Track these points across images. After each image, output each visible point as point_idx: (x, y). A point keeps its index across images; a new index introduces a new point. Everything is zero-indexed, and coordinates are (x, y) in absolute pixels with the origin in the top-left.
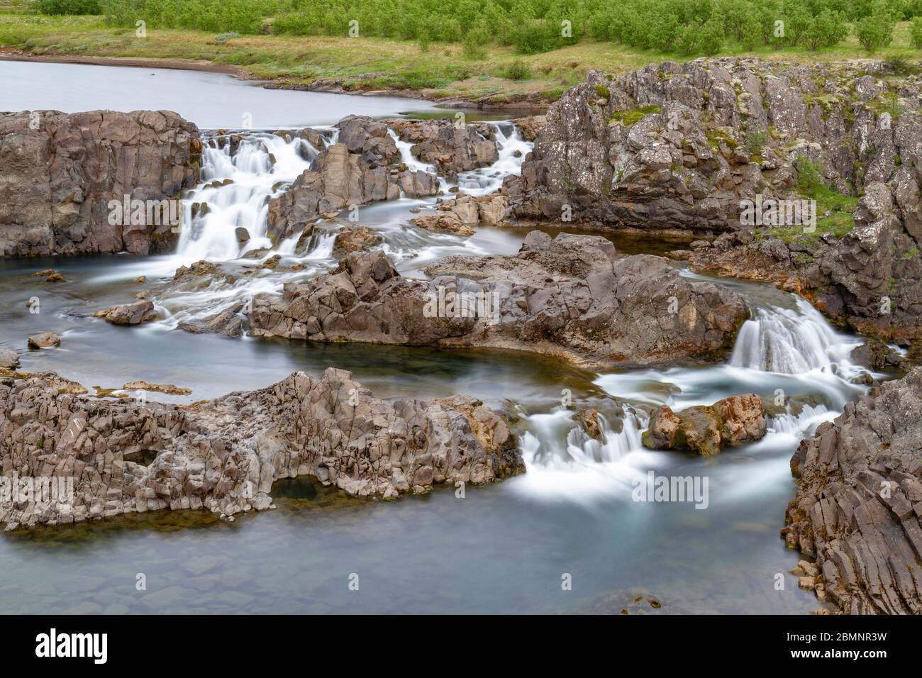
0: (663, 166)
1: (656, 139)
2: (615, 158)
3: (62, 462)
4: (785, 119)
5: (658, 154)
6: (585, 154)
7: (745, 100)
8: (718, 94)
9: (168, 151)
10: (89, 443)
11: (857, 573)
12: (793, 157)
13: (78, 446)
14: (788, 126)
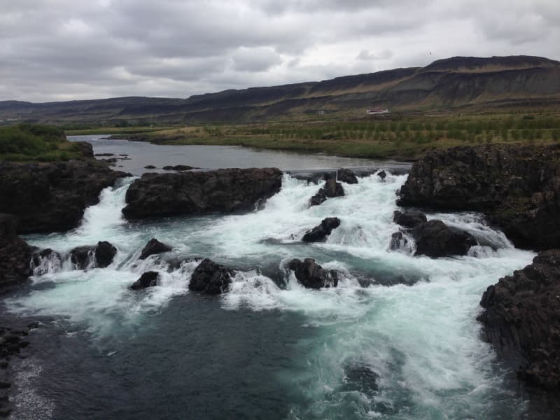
0: (453, 186)
1: (450, 176)
2: (435, 183)
4: (507, 168)
5: (450, 181)
7: (490, 160)
8: (478, 158)
9: (274, 182)
12: (510, 182)
14: (508, 171)
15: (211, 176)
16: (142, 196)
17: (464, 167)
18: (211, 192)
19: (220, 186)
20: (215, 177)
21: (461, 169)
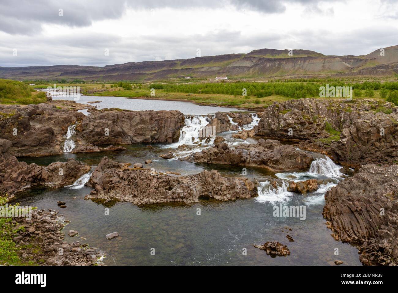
0: (292, 124)
1: (291, 117)
2: (280, 122)
3: (152, 189)
4: (322, 113)
5: (291, 121)
6: (273, 121)
7: (312, 108)
8: (306, 107)
9: (177, 119)
10: (157, 185)
11: (342, 225)
12: (324, 122)
13: (155, 186)
14: (323, 115)
15: (136, 115)
16: (91, 128)
17: (298, 112)
18: (136, 125)
19: (143, 121)
20: (139, 116)
21: (297, 114)
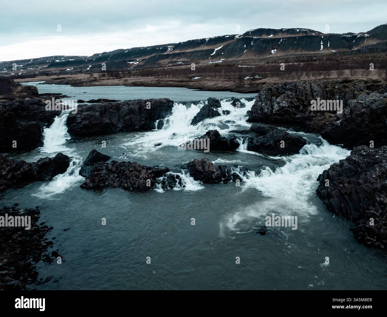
0: (285, 107)
1: (284, 101)
2: (274, 105)
3: (141, 181)
4: (317, 95)
5: (284, 104)
6: (266, 105)
7: (306, 90)
8: (300, 89)
9: (167, 107)
10: (147, 176)
11: (332, 207)
13: (144, 177)
15: (124, 105)
17: (292, 95)
18: (125, 116)
19: (131, 112)
20: (127, 106)
21: (290, 96)
